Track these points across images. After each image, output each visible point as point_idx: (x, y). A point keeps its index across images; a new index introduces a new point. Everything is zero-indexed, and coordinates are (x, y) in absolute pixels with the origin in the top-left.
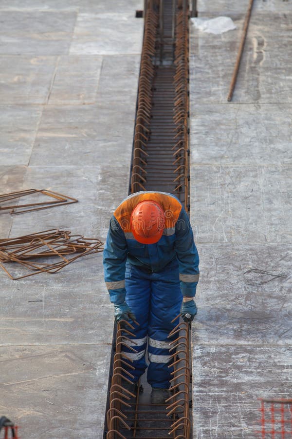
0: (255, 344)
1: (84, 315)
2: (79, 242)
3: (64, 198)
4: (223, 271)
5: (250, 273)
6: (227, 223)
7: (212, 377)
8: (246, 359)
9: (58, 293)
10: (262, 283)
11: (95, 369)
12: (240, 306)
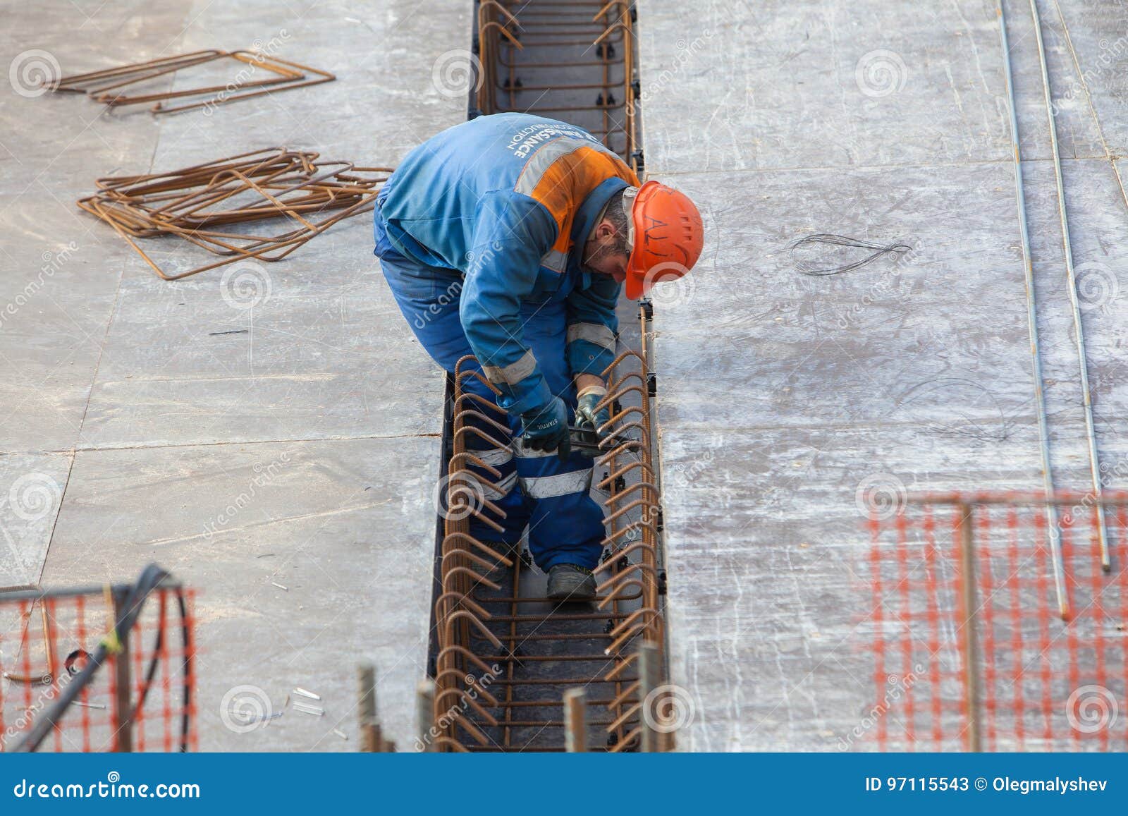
0: (832, 423)
1: (363, 365)
2: (341, 179)
3: (297, 71)
4: (736, 243)
5: (811, 245)
6: (744, 121)
7: (718, 508)
8: (808, 462)
9: (290, 310)
10: (843, 269)
11: (400, 499)
12: (787, 329)
